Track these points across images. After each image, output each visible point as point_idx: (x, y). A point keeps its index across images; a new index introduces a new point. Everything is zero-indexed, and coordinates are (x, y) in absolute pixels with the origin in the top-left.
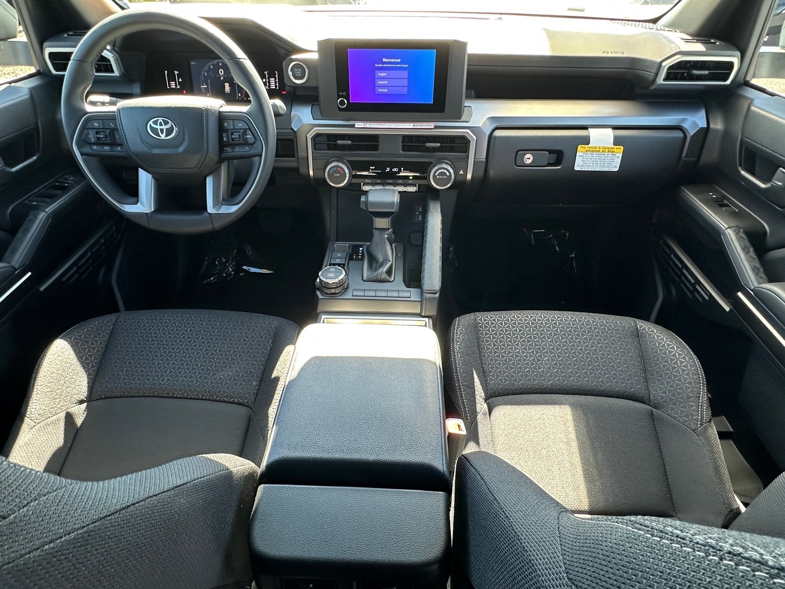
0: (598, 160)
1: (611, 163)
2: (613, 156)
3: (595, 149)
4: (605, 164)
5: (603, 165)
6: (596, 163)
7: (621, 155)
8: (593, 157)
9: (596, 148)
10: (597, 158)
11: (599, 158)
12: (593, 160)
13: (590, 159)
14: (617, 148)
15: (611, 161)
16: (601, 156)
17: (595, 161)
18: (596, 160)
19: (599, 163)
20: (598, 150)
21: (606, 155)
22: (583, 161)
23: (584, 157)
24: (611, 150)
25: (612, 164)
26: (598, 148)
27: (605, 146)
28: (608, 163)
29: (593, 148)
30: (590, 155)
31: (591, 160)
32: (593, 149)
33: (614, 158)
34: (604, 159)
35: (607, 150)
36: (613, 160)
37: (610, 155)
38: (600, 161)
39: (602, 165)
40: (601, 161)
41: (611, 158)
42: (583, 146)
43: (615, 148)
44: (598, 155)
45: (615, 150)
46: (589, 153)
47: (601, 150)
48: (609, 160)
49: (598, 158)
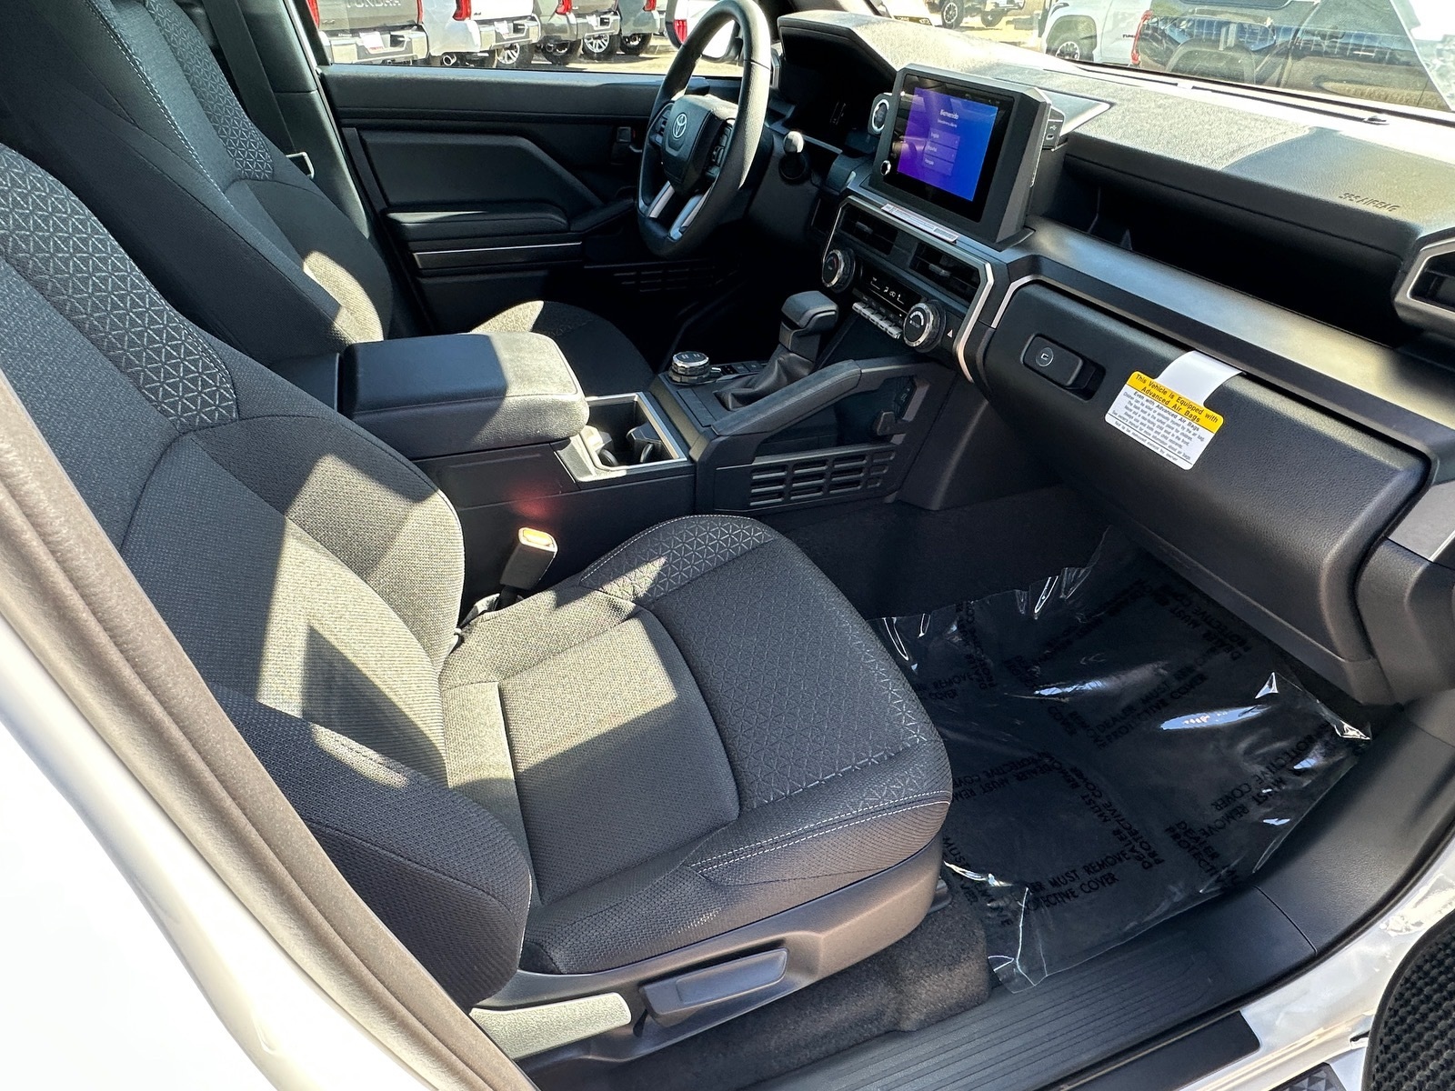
0: (1155, 421)
1: (1180, 442)
2: (1191, 429)
3: (1161, 395)
4: (1166, 438)
5: (1163, 439)
6: (1149, 427)
7: (1209, 437)
8: (1150, 409)
9: (1165, 393)
10: (1155, 415)
11: (1161, 418)
12: (1146, 416)
13: (1142, 411)
14: (1207, 416)
15: (1182, 437)
16: (1166, 415)
17: (1149, 421)
18: (1152, 420)
19: (1155, 429)
20: (1167, 399)
21: (1176, 420)
22: (1126, 407)
23: (1133, 402)
24: (1193, 413)
25: (1180, 446)
26: (1169, 394)
27: (1186, 397)
28: (1174, 439)
29: (1159, 390)
30: (1146, 404)
31: (1142, 414)
32: (1157, 393)
33: (1190, 435)
34: (1168, 426)
35: (1184, 409)
36: (1186, 440)
37: (1185, 425)
38: (1158, 427)
39: (1159, 437)
40: (1161, 429)
41: (1185, 432)
42: (1143, 376)
43: (1204, 414)
44: (1162, 413)
45: (1202, 417)
46: (1146, 398)
47: (1173, 402)
48: (1178, 434)
49: (1158, 417)
